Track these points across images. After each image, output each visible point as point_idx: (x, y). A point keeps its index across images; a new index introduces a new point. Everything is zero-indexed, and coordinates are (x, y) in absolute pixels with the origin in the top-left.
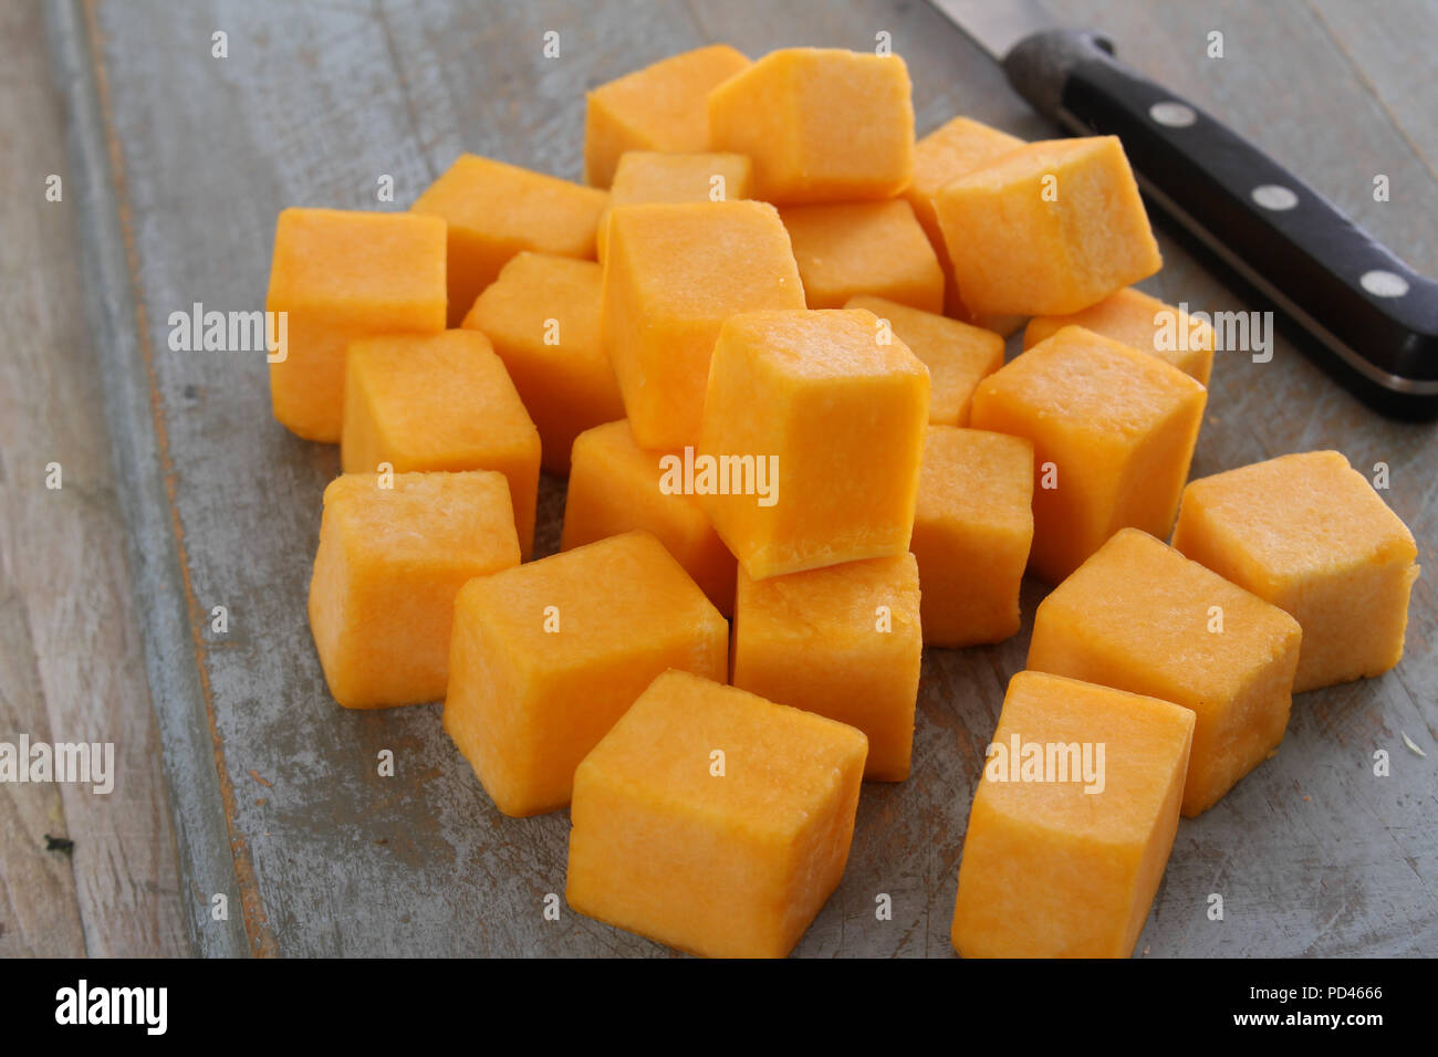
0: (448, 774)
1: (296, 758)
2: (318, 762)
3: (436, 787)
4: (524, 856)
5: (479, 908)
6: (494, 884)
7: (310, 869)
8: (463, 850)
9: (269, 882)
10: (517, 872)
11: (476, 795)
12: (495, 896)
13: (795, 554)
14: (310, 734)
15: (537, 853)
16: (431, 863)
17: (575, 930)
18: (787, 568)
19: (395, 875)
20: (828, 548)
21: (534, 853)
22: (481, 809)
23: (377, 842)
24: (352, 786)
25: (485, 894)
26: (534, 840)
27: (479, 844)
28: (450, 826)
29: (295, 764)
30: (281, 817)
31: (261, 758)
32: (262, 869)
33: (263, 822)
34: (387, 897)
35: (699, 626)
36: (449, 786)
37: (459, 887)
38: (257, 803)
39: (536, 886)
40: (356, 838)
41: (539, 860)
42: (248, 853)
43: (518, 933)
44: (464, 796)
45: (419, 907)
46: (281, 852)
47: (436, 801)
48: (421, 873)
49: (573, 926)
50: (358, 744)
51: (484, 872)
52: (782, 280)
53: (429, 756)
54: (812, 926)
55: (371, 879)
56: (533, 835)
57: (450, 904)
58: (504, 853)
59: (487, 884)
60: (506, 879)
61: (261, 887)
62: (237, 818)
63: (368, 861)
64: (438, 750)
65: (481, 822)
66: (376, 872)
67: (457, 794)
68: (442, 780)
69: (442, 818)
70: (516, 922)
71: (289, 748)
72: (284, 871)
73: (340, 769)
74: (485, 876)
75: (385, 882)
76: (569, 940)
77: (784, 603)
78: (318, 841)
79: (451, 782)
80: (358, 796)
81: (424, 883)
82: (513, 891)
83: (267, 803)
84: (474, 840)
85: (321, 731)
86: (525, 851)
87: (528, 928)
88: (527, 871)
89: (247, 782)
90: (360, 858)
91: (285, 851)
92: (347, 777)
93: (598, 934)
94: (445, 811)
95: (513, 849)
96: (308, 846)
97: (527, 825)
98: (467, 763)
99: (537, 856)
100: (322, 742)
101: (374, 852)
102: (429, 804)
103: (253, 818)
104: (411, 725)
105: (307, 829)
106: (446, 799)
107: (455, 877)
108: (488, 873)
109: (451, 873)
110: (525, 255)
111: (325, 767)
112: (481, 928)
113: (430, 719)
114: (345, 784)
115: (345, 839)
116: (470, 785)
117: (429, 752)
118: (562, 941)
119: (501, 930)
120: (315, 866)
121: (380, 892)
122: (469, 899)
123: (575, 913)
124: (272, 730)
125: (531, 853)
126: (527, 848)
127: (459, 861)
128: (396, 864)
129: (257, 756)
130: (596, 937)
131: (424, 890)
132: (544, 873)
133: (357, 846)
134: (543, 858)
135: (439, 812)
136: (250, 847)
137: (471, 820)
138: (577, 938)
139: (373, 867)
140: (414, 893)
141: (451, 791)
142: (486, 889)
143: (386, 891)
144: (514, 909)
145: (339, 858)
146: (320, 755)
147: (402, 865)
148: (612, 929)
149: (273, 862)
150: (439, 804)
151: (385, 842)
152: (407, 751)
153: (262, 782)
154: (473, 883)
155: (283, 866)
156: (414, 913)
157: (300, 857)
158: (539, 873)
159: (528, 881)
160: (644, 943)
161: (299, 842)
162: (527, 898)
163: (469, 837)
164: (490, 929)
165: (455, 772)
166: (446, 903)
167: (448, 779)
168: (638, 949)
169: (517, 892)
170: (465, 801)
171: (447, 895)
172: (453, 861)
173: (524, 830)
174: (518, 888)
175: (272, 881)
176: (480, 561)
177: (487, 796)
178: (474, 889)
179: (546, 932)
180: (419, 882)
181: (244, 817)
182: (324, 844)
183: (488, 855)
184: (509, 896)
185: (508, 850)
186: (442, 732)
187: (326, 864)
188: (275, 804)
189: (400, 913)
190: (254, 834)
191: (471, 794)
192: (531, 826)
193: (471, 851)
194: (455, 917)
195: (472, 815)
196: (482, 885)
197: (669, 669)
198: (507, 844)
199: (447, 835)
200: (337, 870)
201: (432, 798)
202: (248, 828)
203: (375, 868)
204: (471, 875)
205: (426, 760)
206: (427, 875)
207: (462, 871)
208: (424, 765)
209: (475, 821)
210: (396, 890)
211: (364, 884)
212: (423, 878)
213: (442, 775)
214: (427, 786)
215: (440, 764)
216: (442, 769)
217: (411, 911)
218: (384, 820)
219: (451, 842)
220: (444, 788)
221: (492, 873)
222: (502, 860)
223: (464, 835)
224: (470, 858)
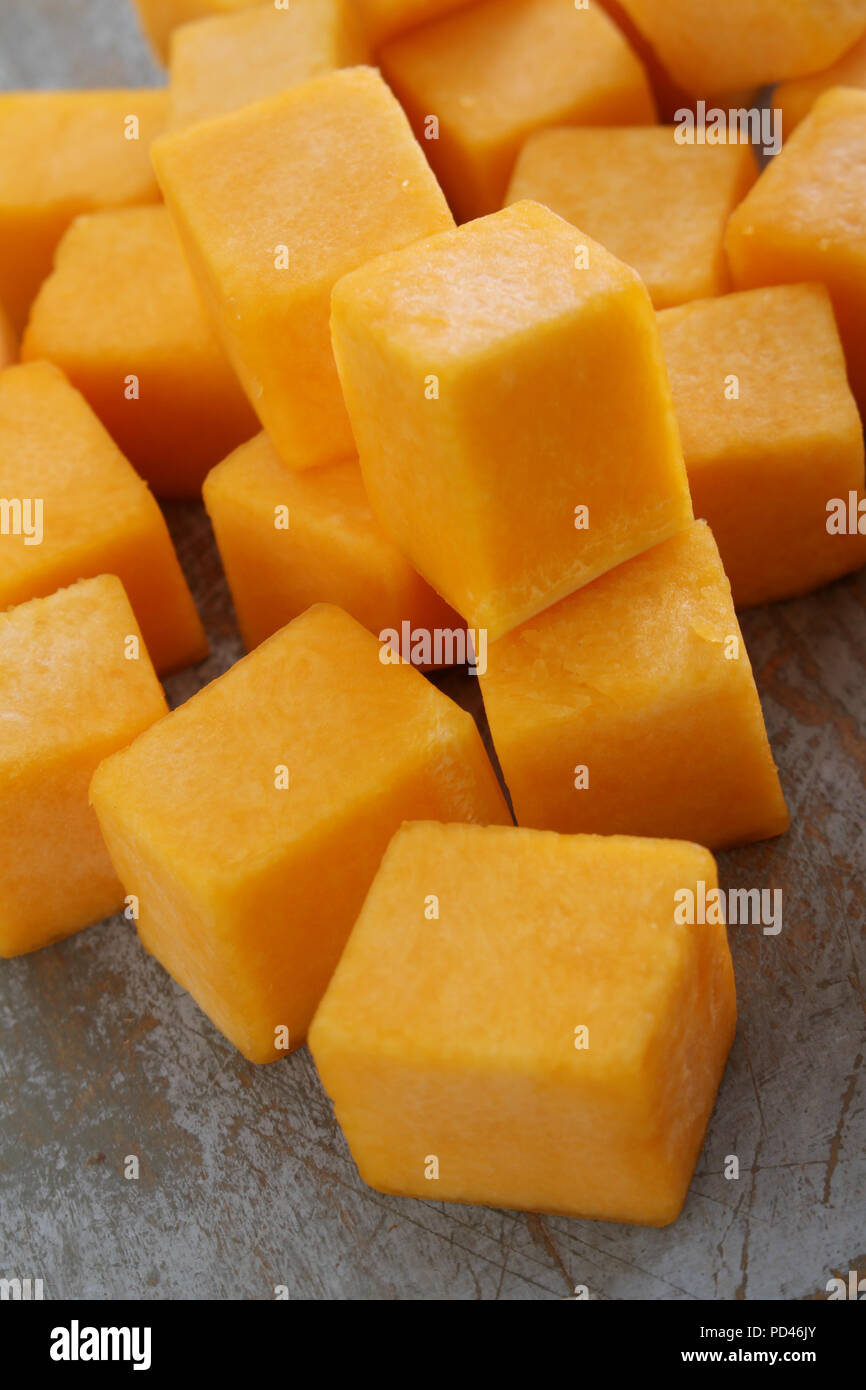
0: (166, 1019)
3: (153, 1046)
4: (294, 1122)
5: (250, 1228)
6: (263, 1181)
8: (209, 1138)
10: (290, 1151)
11: (210, 1042)
12: (268, 1201)
13: (535, 590)
15: (311, 1110)
16: (169, 1173)
17: (389, 1223)
18: (531, 609)
19: (125, 1209)
20: (578, 563)
21: (307, 1113)
22: (221, 1061)
23: (91, 1162)
24: (40, 1080)
25: (253, 1202)
26: (302, 1090)
27: (230, 1121)
28: (184, 1104)
34: (120, 1250)
35: (431, 736)
36: (171, 1038)
37: (216, 1201)
39: (320, 1167)
40: (61, 1164)
41: (316, 1122)
43: (311, 1253)
44: (194, 1048)
45: (168, 1253)
47: (157, 1068)
48: (160, 1195)
49: (384, 1216)
51: (246, 1167)
52: (405, 184)
53: (135, 998)
54: (714, 1112)
55: (94, 1228)
56: (299, 1083)
57: (208, 1234)
58: (267, 1126)
59: (253, 1183)
60: (276, 1168)
64: (146, 985)
65: (225, 1085)
66: (100, 1213)
67: (185, 1049)
68: (160, 1030)
69: (172, 1093)
70: (304, 1234)
73: (20, 1057)
74: (249, 1172)
75: (114, 1225)
76: (383, 1243)
77: (542, 663)
78: (11, 1185)
79: (173, 1032)
80: (52, 1093)
81: (167, 1211)
82: (290, 1185)
84: (222, 1116)
86: (294, 1113)
87: (323, 1239)
88: (303, 1146)
90: (73, 1195)
93: (422, 1221)
94: (173, 1081)
95: (276, 1115)
97: (289, 1067)
98: (186, 994)
99: (312, 1118)
101: (89, 1180)
102: (150, 1077)
104: (102, 956)
106: (171, 1061)
107: (207, 1185)
108: (252, 1166)
109: (200, 1181)
110: (82, 223)
112: (258, 1262)
113: (124, 938)
114: (31, 1080)
115: (47, 1171)
116: (198, 1027)
117: (134, 990)
118: (374, 1250)
119: (287, 1256)
120: (14, 1228)
121: (110, 1244)
122: (233, 1217)
123: (383, 1196)
125: (303, 1114)
126: (296, 1107)
127: (208, 1158)
130: (420, 1226)
131: (168, 1220)
132: (327, 1143)
133: (65, 1178)
134: (321, 1118)
135: (166, 1085)
137: (211, 1084)
138: (394, 1235)
139: (94, 1205)
140: (156, 1231)
141: (175, 1046)
142: (253, 1192)
143: (118, 1240)
144: (298, 1215)
145: (44, 1205)
148: (437, 1205)
150: (164, 1073)
151: (99, 1159)
152: (103, 999)
154: (234, 1189)
158: (320, 1143)
160: (488, 1215)
162: (312, 1191)
163: (214, 1113)
164: (271, 1259)
165: (175, 1013)
166: (203, 1234)
167: (167, 1027)
168: (482, 1229)
169: (296, 1185)
170: (196, 1055)
171: (201, 1221)
172: (198, 1161)
173: (285, 1079)
174: (297, 1177)
176: (108, 728)
177: (223, 1039)
178: (236, 1198)
179: (349, 1239)
180: (159, 1211)
182: (20, 1188)
183: (245, 1135)
184: (287, 1195)
185: (272, 1119)
186: (145, 955)
187: (29, 1220)
189: (143, 1271)
191: (203, 1041)
192: (293, 1069)
193: (222, 1135)
194: (219, 1255)
195: (211, 1077)
196: (246, 1188)
197: (405, 823)
198: (267, 1109)
199: (185, 1121)
200: (45, 1225)
201: (152, 1064)
203: (96, 1207)
204: (228, 1176)
205: (132, 1005)
206: (168, 1195)
207: (214, 1174)
208: (131, 1015)
209: (217, 1084)
210: (131, 1234)
211: (86, 1238)
212: (164, 1203)
213: (158, 1023)
214: (141, 1048)
215: (152, 1005)
216: (156, 1014)
217: (158, 1263)
218: (95, 1122)
219: (191, 1131)
220: (165, 1044)
221: (256, 1164)
222: (265, 1138)
223: (206, 1113)
224: (222, 1148)
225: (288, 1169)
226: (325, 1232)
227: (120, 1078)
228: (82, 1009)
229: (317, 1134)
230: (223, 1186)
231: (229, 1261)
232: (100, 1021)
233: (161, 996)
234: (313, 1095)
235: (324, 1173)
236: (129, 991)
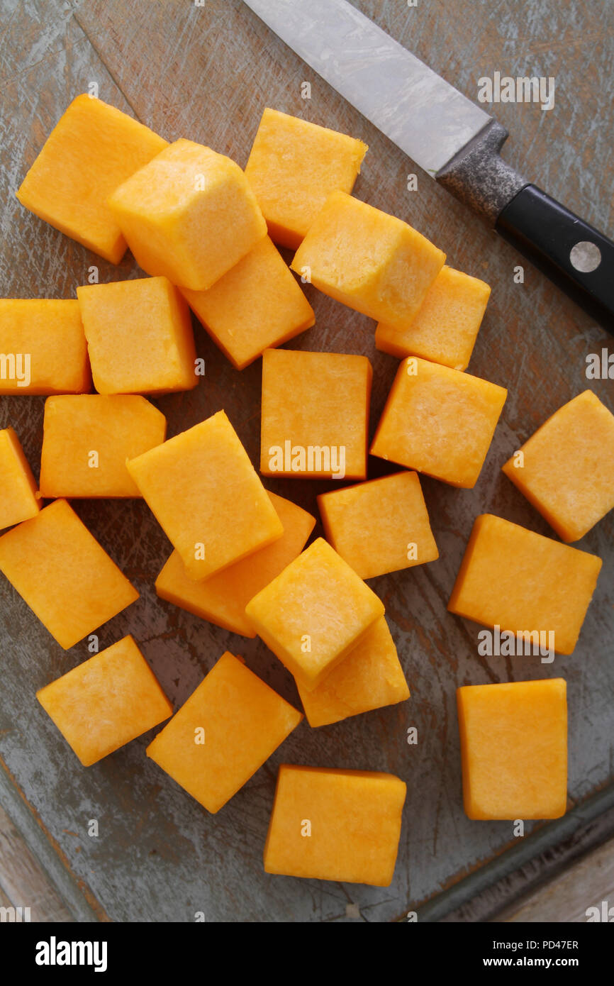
0: (165, 786)
1: (82, 808)
2: (94, 806)
3: (162, 799)
4: (229, 832)
5: (221, 879)
6: (222, 859)
7: (126, 888)
8: (196, 839)
9: (109, 906)
10: (230, 845)
12: (226, 867)
14: (79, 786)
16: (184, 857)
19: (170, 875)
21: (233, 827)
23: (151, 854)
24: (119, 817)
25: (220, 868)
26: (229, 817)
28: (182, 825)
29: (83, 813)
30: (94, 856)
31: (63, 816)
32: (102, 898)
33: (86, 863)
34: (172, 891)
36: (169, 795)
37: (205, 868)
38: (77, 850)
40: (139, 855)
41: (237, 831)
42: (89, 888)
44: (180, 800)
46: (106, 882)
47: (167, 810)
48: (182, 867)
50: (108, 783)
51: (214, 852)
53: (149, 776)
55: (160, 882)
57: (206, 883)
58: (218, 834)
59: (218, 860)
60: (226, 852)
61: (107, 911)
62: (72, 865)
63: (153, 870)
65: (197, 815)
66: (160, 876)
67: (176, 800)
68: (163, 792)
69: (176, 821)
70: (243, 881)
71: (74, 802)
72: (114, 896)
73: (108, 806)
74: (215, 855)
75: (167, 881)
78: (120, 866)
79: (169, 792)
80: (126, 823)
81: (187, 874)
82: (233, 860)
83: (82, 849)
84: (199, 830)
85: (84, 781)
88: (234, 842)
89: (64, 837)
90: (147, 869)
91: (107, 881)
92: (114, 811)
94: (176, 815)
95: (221, 829)
96: (118, 872)
100: (89, 790)
101: (152, 862)
102: (165, 813)
103: (80, 863)
105: (111, 859)
106: (172, 806)
107: (200, 862)
109: (197, 860)
111: (99, 808)
112: (228, 893)
114: (115, 817)
115: (134, 859)
117: (148, 772)
118: (271, 886)
120: (127, 884)
121: (168, 889)
122: (214, 875)
124: (59, 790)
127: (197, 849)
128: (167, 865)
129: (60, 815)
131: (188, 878)
132: (243, 840)
133: (142, 861)
135: (173, 817)
136: (88, 885)
137: (191, 816)
139: (157, 873)
140: (185, 882)
141: (172, 799)
142: (219, 864)
143: (171, 887)
144: (239, 872)
145: (137, 874)
146: (92, 801)
147: (171, 865)
149: (105, 891)
150: (171, 812)
151: (154, 852)
152: (136, 777)
153: (72, 833)
154: (212, 863)
155: (112, 892)
156: (191, 897)
157: (117, 882)
159: (238, 849)
161: (111, 871)
162: (242, 862)
163: (195, 829)
167: (166, 790)
169: (235, 860)
170: (182, 803)
171: (202, 877)
172: (194, 851)
174: (235, 856)
175: (111, 905)
178: (213, 866)
180: (184, 874)
181: (76, 864)
182: (125, 866)
183: (210, 838)
184: (233, 865)
185: (220, 831)
187: (132, 880)
188: (86, 848)
189: (184, 900)
190: (86, 874)
193: (201, 839)
194: (212, 891)
195: (190, 812)
196: (216, 862)
198: (216, 826)
199: (185, 833)
200: (139, 883)
202: (81, 872)
203: (158, 873)
204: (208, 857)
205: (149, 780)
206: (186, 867)
207: (202, 857)
208: (149, 784)
209: (193, 816)
210: (175, 884)
211: (157, 888)
212: (185, 870)
213: (161, 788)
214: (158, 800)
215: (157, 780)
216: (160, 784)
217: (189, 896)
218: (147, 836)
219: (188, 838)
220: (167, 797)
221: (218, 851)
222: (219, 840)
223: (192, 829)
224: (202, 845)
225: (231, 853)
226: (251, 879)
227: (152, 815)
228: (128, 782)
229: (239, 837)
230: (206, 861)
231: (217, 893)
232: (137, 787)
233: (161, 775)
234: (233, 819)
235: (245, 854)
236: (146, 773)
